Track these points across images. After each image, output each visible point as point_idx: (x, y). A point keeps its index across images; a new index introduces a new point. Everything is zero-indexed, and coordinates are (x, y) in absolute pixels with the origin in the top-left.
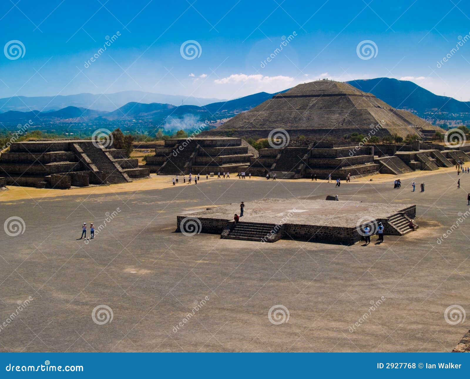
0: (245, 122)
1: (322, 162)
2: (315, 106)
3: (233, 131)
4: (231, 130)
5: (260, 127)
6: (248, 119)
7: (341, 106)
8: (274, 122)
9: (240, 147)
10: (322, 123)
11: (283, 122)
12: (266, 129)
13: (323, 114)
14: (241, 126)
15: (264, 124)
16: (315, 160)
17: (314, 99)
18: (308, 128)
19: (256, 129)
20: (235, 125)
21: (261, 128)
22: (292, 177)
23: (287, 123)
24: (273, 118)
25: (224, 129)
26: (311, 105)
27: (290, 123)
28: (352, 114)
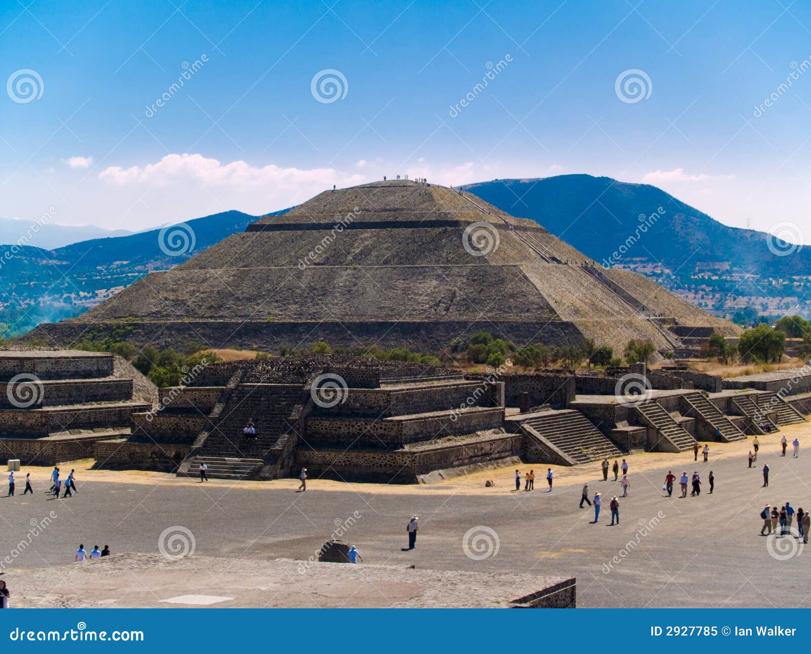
0: (166, 299)
1: (344, 430)
2: (369, 254)
3: (130, 325)
4: (122, 322)
5: (207, 315)
6: (174, 291)
7: (444, 255)
8: (249, 300)
9: (107, 379)
10: (388, 304)
11: (277, 302)
12: (227, 320)
13: (390, 278)
14: (155, 310)
15: (221, 306)
16: (326, 423)
17: (367, 234)
18: (347, 320)
19: (197, 320)
20: (134, 308)
21: (211, 317)
22: (255, 475)
23: (289, 304)
24: (247, 289)
25: (104, 318)
26: (357, 251)
27: (296, 303)
28: (475, 280)
